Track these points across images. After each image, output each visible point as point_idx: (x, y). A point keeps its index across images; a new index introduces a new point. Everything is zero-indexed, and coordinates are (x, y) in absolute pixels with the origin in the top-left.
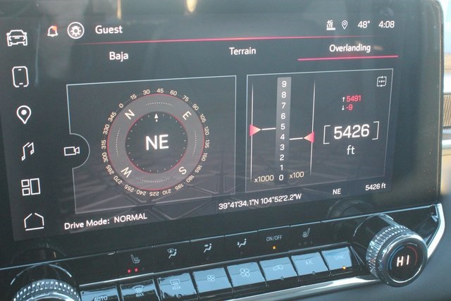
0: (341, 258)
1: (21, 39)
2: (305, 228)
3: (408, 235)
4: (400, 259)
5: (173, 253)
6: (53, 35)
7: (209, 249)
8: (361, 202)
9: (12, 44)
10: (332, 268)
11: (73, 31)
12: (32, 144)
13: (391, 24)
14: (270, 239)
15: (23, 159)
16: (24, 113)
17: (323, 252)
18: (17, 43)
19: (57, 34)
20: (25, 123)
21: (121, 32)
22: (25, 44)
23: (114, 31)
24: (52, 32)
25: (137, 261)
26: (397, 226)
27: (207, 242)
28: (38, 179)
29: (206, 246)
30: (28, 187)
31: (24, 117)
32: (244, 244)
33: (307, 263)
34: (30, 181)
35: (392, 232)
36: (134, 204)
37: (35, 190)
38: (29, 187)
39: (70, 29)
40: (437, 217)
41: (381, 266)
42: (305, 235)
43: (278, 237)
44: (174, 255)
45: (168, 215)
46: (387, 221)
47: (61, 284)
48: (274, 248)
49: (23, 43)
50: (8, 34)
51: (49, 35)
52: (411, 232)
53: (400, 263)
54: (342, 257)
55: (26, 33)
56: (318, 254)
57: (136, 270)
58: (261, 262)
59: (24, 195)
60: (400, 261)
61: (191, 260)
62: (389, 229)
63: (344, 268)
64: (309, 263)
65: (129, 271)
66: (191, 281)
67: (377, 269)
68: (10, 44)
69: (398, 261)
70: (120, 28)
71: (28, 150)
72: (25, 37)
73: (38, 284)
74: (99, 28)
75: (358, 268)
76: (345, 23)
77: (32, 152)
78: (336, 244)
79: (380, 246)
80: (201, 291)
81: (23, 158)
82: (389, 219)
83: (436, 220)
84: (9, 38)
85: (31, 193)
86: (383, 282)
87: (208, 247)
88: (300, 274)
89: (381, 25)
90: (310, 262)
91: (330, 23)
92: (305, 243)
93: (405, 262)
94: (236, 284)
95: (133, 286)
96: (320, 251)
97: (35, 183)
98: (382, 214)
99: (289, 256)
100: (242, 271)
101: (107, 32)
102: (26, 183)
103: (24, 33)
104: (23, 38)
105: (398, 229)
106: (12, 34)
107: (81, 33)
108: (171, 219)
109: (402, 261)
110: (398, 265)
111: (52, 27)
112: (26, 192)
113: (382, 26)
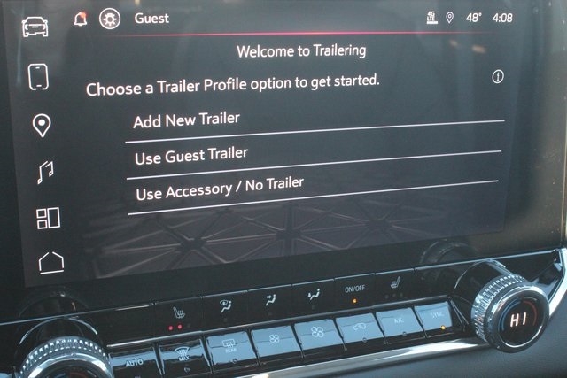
0: (438, 315)
1: (40, 29)
2: (393, 277)
3: (525, 287)
4: (515, 318)
5: (227, 306)
6: (80, 25)
7: (273, 301)
8: (464, 245)
9: (28, 34)
10: (427, 328)
11: (106, 19)
12: (52, 163)
13: (509, 18)
14: (350, 289)
15: (39, 183)
16: (42, 123)
17: (417, 308)
18: (35, 34)
19: (86, 23)
20: (43, 136)
21: (167, 22)
22: (45, 35)
23: (159, 20)
24: (80, 20)
25: (181, 315)
26: (511, 276)
27: (270, 292)
28: (58, 208)
29: (270, 297)
30: (44, 219)
31: (42, 129)
32: (317, 296)
33: (396, 321)
34: (47, 211)
35: (504, 282)
36: (179, 242)
37: (54, 222)
38: (46, 218)
39: (103, 17)
40: (561, 264)
41: (490, 326)
42: (394, 285)
43: (360, 288)
44: (229, 308)
45: (222, 257)
46: (498, 268)
47: (86, 343)
48: (355, 301)
49: (43, 33)
50: (24, 22)
51: (75, 24)
52: (529, 283)
53: (514, 323)
54: (440, 314)
55: (46, 22)
56: (410, 309)
57: (180, 327)
58: (338, 320)
59: (39, 228)
60: (514, 320)
61: (250, 316)
62: (502, 279)
63: (443, 328)
64: (398, 321)
65: (171, 328)
66: (249, 343)
67: (485, 329)
68: (27, 35)
69: (513, 320)
70: (166, 16)
71: (46, 170)
72: (46, 26)
73: (58, 342)
74: (139, 16)
75: (461, 329)
76: (450, 16)
77: (51, 174)
78: (431, 298)
79: (490, 301)
80: (261, 354)
81: (40, 181)
82: (500, 266)
83: (560, 269)
84: (25, 27)
85: (48, 226)
86: (493, 347)
87: (271, 299)
88: (388, 335)
89: (495, 19)
90: (400, 319)
91: (431, 14)
92: (394, 296)
93: (521, 321)
94: (305, 347)
95: (176, 346)
96: (412, 306)
97: (53, 214)
98: (491, 260)
99: (374, 312)
100: (314, 329)
101: (149, 22)
102: (42, 213)
103: (44, 21)
104: (42, 27)
105: (512, 279)
106: (29, 22)
107: (116, 22)
108: (225, 262)
109: (517, 320)
110: (512, 325)
111: (80, 14)
112: (42, 224)
113: (497, 20)
